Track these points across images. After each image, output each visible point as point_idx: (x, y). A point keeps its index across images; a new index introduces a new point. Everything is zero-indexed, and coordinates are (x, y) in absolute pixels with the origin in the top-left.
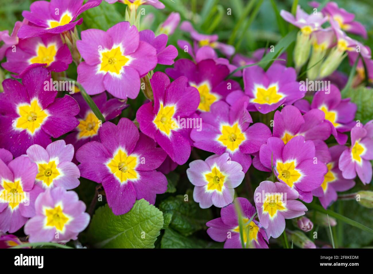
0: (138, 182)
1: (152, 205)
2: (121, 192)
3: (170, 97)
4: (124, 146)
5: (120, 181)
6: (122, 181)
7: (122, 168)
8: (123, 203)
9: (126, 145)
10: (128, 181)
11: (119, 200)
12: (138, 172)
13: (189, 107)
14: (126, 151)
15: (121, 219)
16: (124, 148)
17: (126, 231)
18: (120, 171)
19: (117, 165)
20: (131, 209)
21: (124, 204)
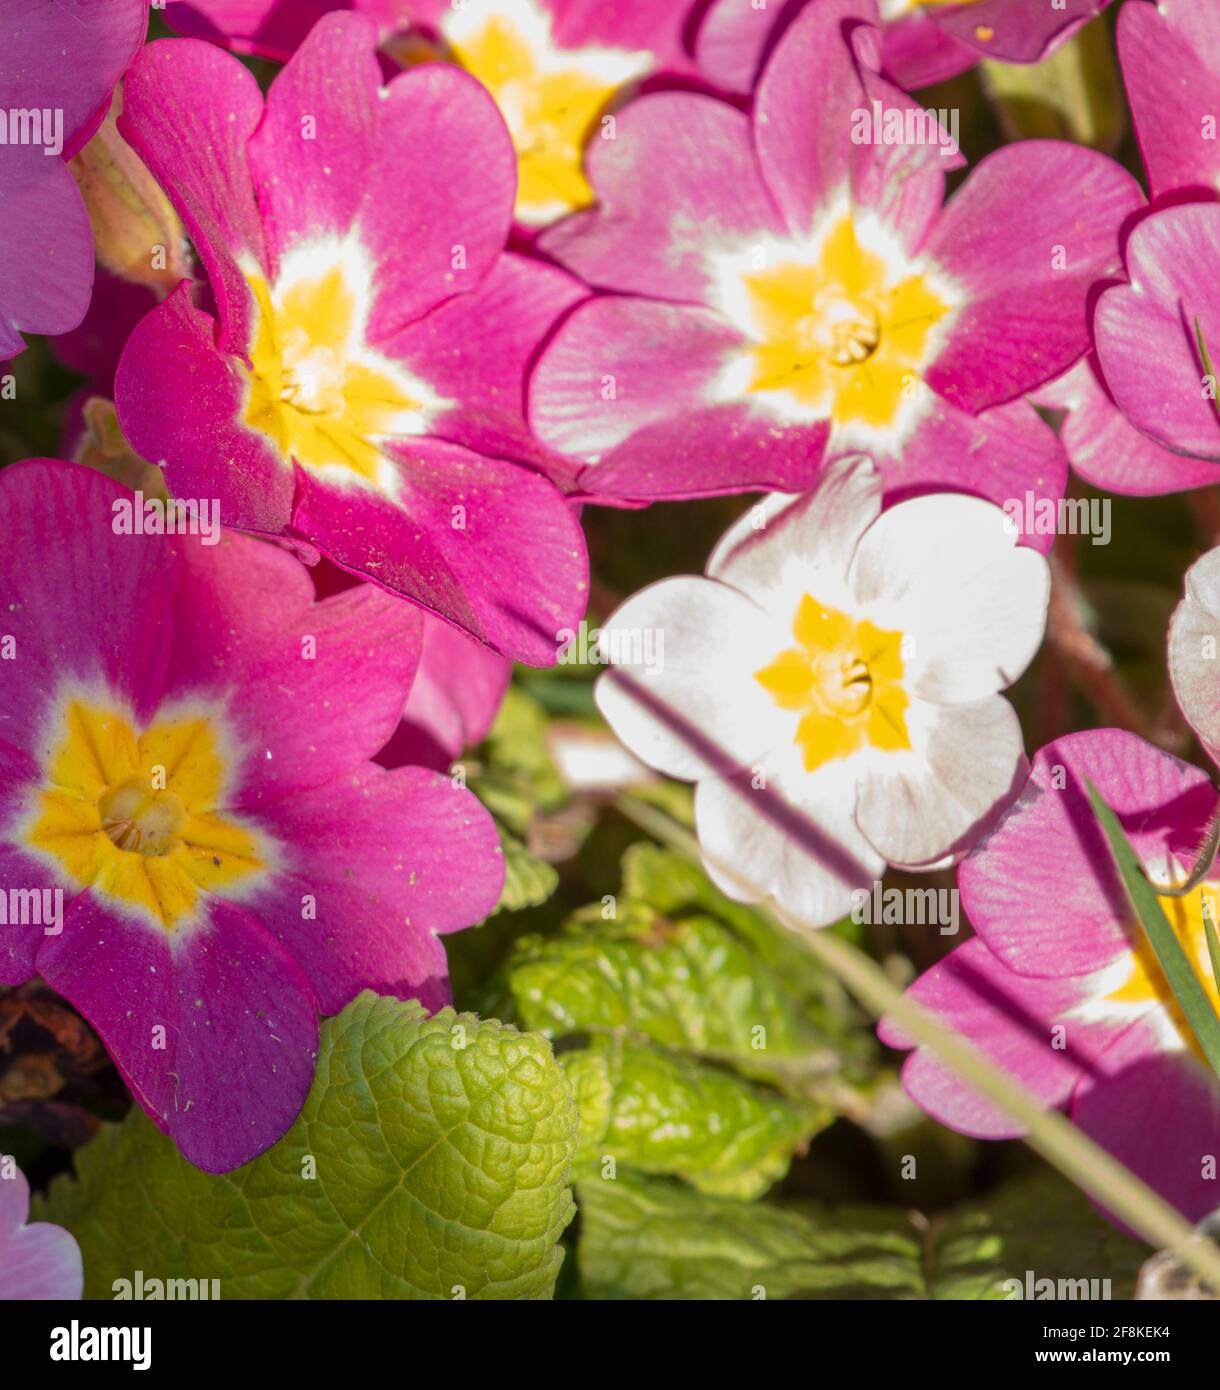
0: (281, 894)
1: (448, 1012)
2: (191, 1001)
3: (290, 202)
4: (96, 663)
5: (155, 922)
6: (167, 916)
7: (134, 831)
8: (236, 1071)
9: (102, 650)
10: (211, 904)
11: (202, 1055)
12: (254, 824)
13: (452, 222)
14: (119, 694)
15: (246, 1201)
16: (102, 681)
17: (313, 1276)
18: (130, 859)
19: (94, 817)
20: (304, 1090)
21: (242, 1074)
